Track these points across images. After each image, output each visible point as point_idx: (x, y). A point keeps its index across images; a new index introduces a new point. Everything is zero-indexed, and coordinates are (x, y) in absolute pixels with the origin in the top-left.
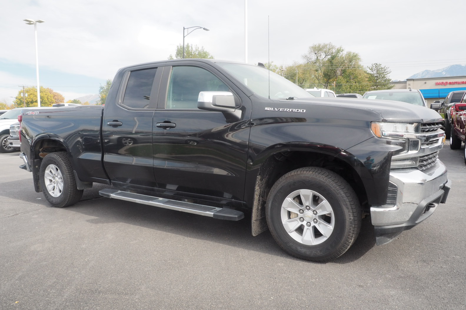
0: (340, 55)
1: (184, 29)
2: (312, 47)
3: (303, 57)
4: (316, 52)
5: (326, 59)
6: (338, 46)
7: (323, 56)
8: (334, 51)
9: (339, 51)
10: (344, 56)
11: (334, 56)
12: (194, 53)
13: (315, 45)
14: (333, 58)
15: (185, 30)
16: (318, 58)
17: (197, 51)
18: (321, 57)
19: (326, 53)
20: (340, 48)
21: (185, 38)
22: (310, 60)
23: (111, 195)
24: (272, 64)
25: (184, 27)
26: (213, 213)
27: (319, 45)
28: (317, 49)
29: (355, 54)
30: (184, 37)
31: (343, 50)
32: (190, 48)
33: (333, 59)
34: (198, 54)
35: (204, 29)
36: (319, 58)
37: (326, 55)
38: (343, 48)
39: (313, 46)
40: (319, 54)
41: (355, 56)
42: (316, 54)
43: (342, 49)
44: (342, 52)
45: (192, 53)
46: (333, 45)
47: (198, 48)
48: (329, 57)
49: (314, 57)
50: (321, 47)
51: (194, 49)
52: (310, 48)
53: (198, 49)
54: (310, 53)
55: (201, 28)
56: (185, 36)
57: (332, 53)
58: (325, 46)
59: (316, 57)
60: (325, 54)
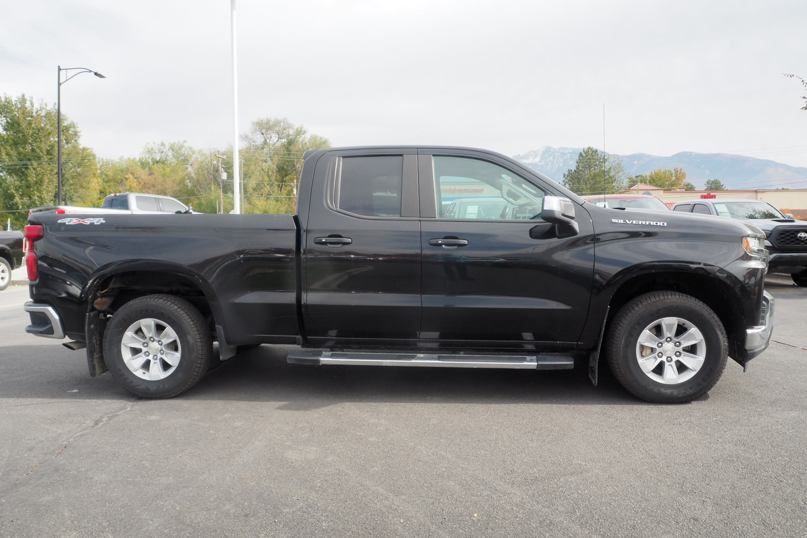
0: (301, 139)
1: (60, 69)
2: (257, 123)
3: (242, 137)
4: (264, 131)
5: (279, 144)
6: (297, 125)
7: (275, 138)
8: (291, 132)
9: (299, 132)
10: (307, 141)
11: (291, 140)
12: (36, 113)
13: (262, 121)
14: (290, 143)
15: (61, 72)
16: (266, 140)
17: (44, 111)
18: (272, 141)
19: (279, 135)
20: (301, 128)
21: (61, 87)
22: (254, 143)
23: (321, 359)
24: (185, 145)
25: (59, 67)
26: (536, 364)
27: (268, 121)
28: (265, 127)
29: (323, 140)
30: (59, 84)
31: (305, 132)
32: (28, 104)
33: (290, 145)
34: (45, 117)
35: (96, 74)
36: (268, 141)
37: (280, 138)
38: (305, 128)
39: (257, 121)
40: (268, 136)
41: (324, 143)
42: (263, 134)
43: (303, 129)
44: (303, 134)
45: (32, 112)
46: (290, 122)
47: (46, 105)
48: (284, 140)
49: (260, 140)
50: (271, 124)
51: (37, 106)
52: (253, 124)
53: (45, 107)
54: (253, 132)
55: (90, 71)
56: (61, 82)
57: (288, 136)
58: (277, 123)
59: (263, 140)
60: (277, 136)
